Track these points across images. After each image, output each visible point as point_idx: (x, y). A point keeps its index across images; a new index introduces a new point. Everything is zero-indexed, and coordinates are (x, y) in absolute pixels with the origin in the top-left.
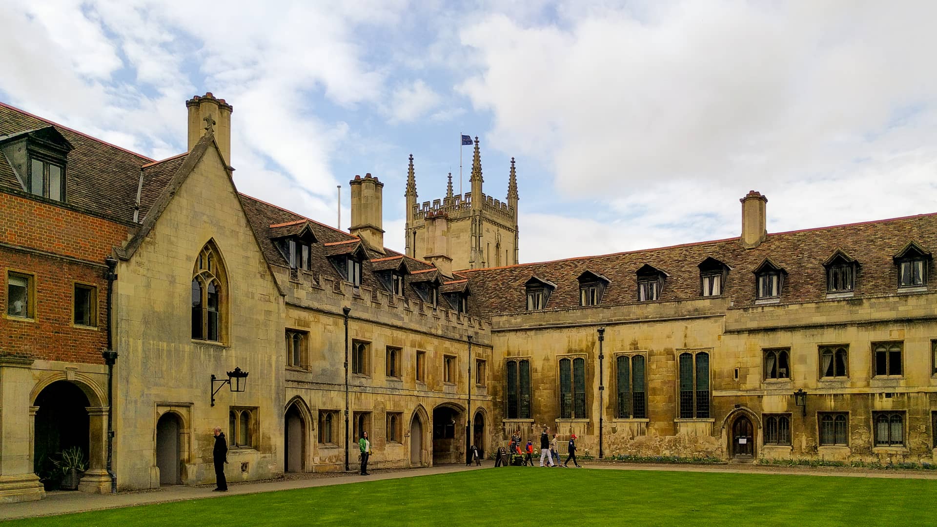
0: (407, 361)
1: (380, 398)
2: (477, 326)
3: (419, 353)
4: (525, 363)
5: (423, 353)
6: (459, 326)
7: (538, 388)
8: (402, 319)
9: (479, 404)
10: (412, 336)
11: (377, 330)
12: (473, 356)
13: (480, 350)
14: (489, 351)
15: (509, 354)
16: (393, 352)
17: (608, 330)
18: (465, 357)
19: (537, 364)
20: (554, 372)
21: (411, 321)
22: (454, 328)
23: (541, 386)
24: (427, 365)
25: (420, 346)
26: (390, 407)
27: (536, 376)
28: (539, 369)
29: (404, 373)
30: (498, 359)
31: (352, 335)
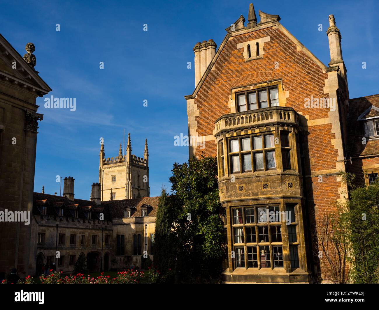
0: (78, 239)
1: (68, 251)
2: (106, 224)
3: (82, 236)
4: (123, 236)
5: (84, 235)
7: (127, 245)
8: (76, 225)
9: (106, 251)
10: (80, 230)
11: (67, 230)
12: (104, 234)
13: (107, 232)
14: (111, 232)
15: (118, 233)
16: (73, 237)
17: (148, 225)
18: (101, 235)
19: (127, 236)
20: (132, 239)
21: (80, 225)
22: (97, 226)
23: (128, 244)
24: (85, 239)
25: (83, 233)
26: (71, 254)
27: (126, 240)
28: (127, 238)
29: (77, 243)
30: (115, 235)
31: (59, 232)
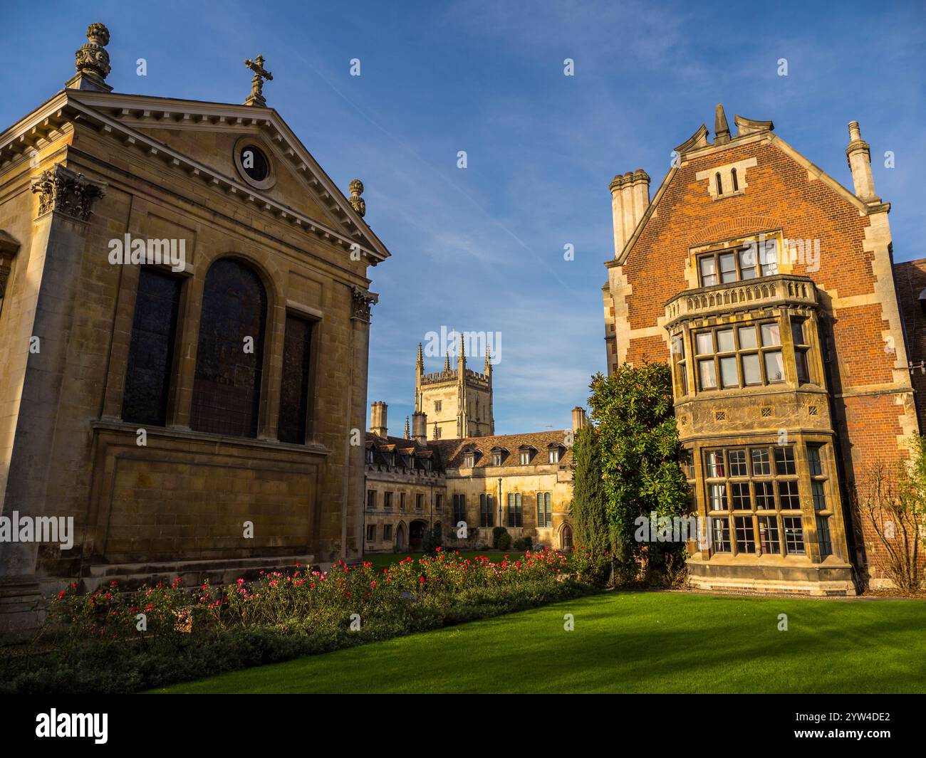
0: (395, 500)
1: (381, 518)
2: (437, 476)
3: (402, 494)
4: (463, 496)
5: (405, 494)
6: (425, 478)
7: (469, 510)
8: (393, 478)
9: (437, 519)
10: (398, 486)
11: (380, 484)
12: (434, 493)
13: (439, 489)
14: (444, 489)
15: (455, 491)
16: (388, 495)
17: (503, 479)
18: (429, 493)
19: (469, 497)
20: (478, 502)
21: (398, 478)
22: (423, 479)
23: (471, 509)
24: (406, 500)
25: (403, 490)
26: (386, 522)
27: (468, 504)
28: (470, 500)
29: (394, 504)
30: (450, 494)
31: (367, 488)
